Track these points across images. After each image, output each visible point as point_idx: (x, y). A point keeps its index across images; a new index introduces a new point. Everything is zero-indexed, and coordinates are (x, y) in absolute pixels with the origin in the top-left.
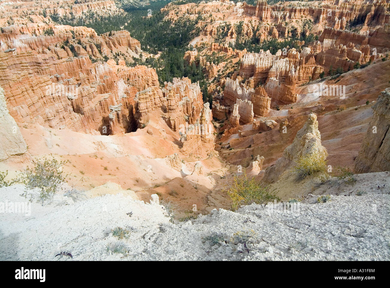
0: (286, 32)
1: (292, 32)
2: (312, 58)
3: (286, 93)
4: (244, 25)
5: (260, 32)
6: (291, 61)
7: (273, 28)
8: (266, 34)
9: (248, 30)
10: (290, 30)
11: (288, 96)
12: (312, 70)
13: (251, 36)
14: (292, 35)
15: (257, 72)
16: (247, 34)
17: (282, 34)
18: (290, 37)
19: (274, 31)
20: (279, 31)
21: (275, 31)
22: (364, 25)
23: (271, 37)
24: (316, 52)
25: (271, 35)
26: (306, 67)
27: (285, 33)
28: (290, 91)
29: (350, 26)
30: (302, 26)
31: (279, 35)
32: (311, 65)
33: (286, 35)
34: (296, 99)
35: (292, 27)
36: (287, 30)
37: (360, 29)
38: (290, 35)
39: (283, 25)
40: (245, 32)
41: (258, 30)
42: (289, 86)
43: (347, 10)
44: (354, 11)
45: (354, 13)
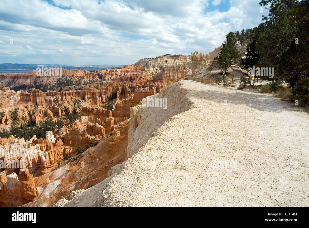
0: (60, 112)
1: (65, 111)
2: (59, 140)
3: (25, 189)
4: (19, 111)
5: (36, 114)
6: (43, 146)
7: (47, 110)
8: (42, 116)
9: (23, 115)
10: (63, 110)
11: (28, 192)
12: (62, 152)
13: (28, 119)
14: (65, 113)
16: (23, 118)
17: (56, 114)
18: (64, 115)
19: (48, 113)
20: (53, 112)
21: (50, 112)
22: (117, 99)
23: (47, 118)
24: (63, 135)
25: (46, 117)
26: (55, 151)
27: (58, 113)
28: (28, 187)
29: (108, 100)
30: (73, 106)
31: (54, 115)
32: (60, 148)
33: (60, 114)
34: (37, 193)
35: (64, 107)
36: (60, 110)
37: (115, 102)
38: (64, 113)
39: (56, 107)
40: (21, 117)
41: (34, 113)
42: (25, 182)
43: (104, 90)
44: (108, 91)
45: (109, 92)
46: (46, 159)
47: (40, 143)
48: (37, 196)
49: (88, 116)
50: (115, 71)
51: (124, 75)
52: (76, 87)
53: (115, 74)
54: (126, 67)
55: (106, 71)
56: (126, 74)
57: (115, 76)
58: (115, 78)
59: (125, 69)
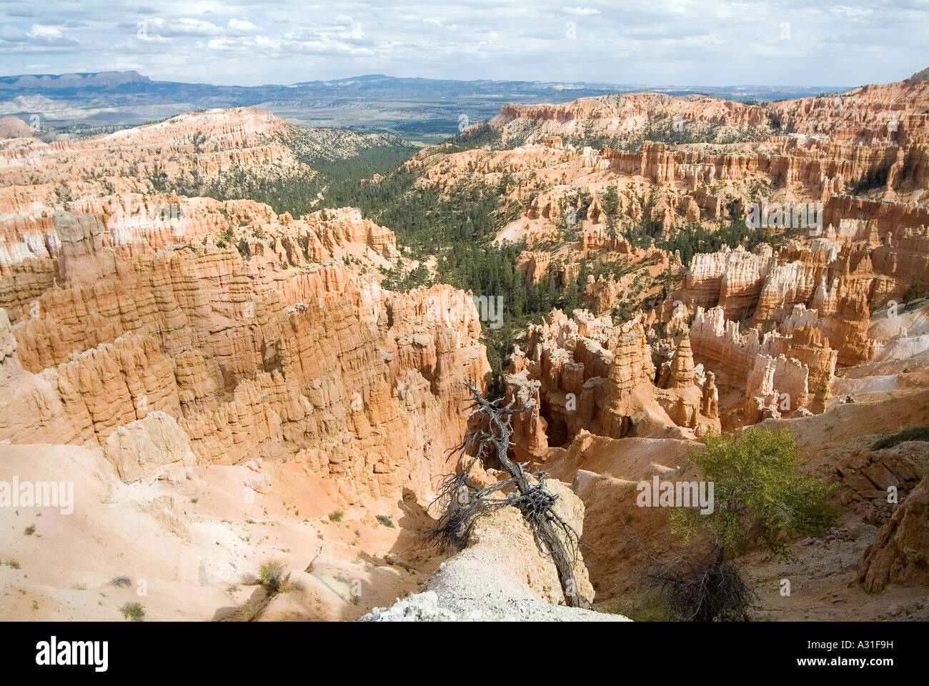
0: (718, 208)
1: (728, 206)
2: (866, 258)
3: (847, 339)
4: (619, 194)
5: (658, 208)
7: (688, 199)
8: (674, 213)
9: (631, 204)
10: (724, 204)
11: (850, 346)
12: (868, 287)
13: (639, 217)
14: (731, 213)
15: (728, 295)
16: (630, 213)
17: (708, 212)
18: (727, 219)
19: (690, 206)
20: (701, 207)
21: (693, 205)
22: (888, 190)
23: (684, 219)
25: (684, 216)
26: (854, 280)
27: (715, 211)
28: (857, 335)
29: (853, 191)
30: (749, 195)
31: (702, 215)
32: (864, 276)
33: (718, 213)
34: (870, 352)
35: (727, 197)
36: (719, 203)
37: (881, 199)
38: (726, 213)
39: (707, 193)
40: (625, 209)
41: (652, 204)
42: (852, 323)
43: (842, 159)
44: (857, 161)
45: (859, 166)
46: (829, 296)
47: (803, 260)
48: (870, 358)
49: (858, 221)
50: (827, 103)
51: (865, 117)
52: (711, 148)
53: (831, 116)
54: (869, 91)
55: (796, 103)
56: (871, 115)
57: (830, 120)
58: (830, 126)
59: (865, 97)
